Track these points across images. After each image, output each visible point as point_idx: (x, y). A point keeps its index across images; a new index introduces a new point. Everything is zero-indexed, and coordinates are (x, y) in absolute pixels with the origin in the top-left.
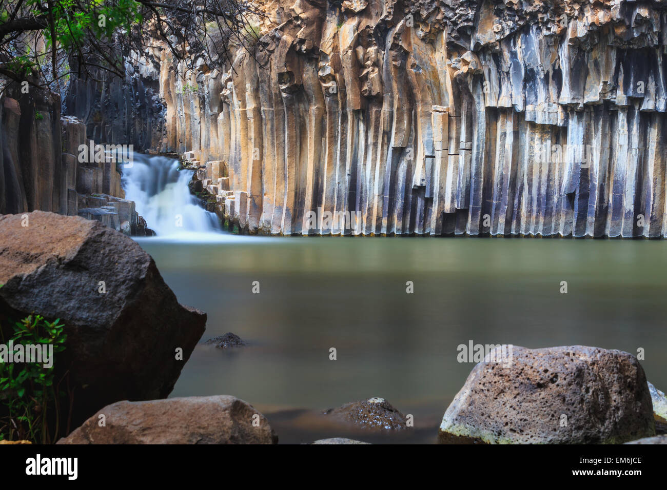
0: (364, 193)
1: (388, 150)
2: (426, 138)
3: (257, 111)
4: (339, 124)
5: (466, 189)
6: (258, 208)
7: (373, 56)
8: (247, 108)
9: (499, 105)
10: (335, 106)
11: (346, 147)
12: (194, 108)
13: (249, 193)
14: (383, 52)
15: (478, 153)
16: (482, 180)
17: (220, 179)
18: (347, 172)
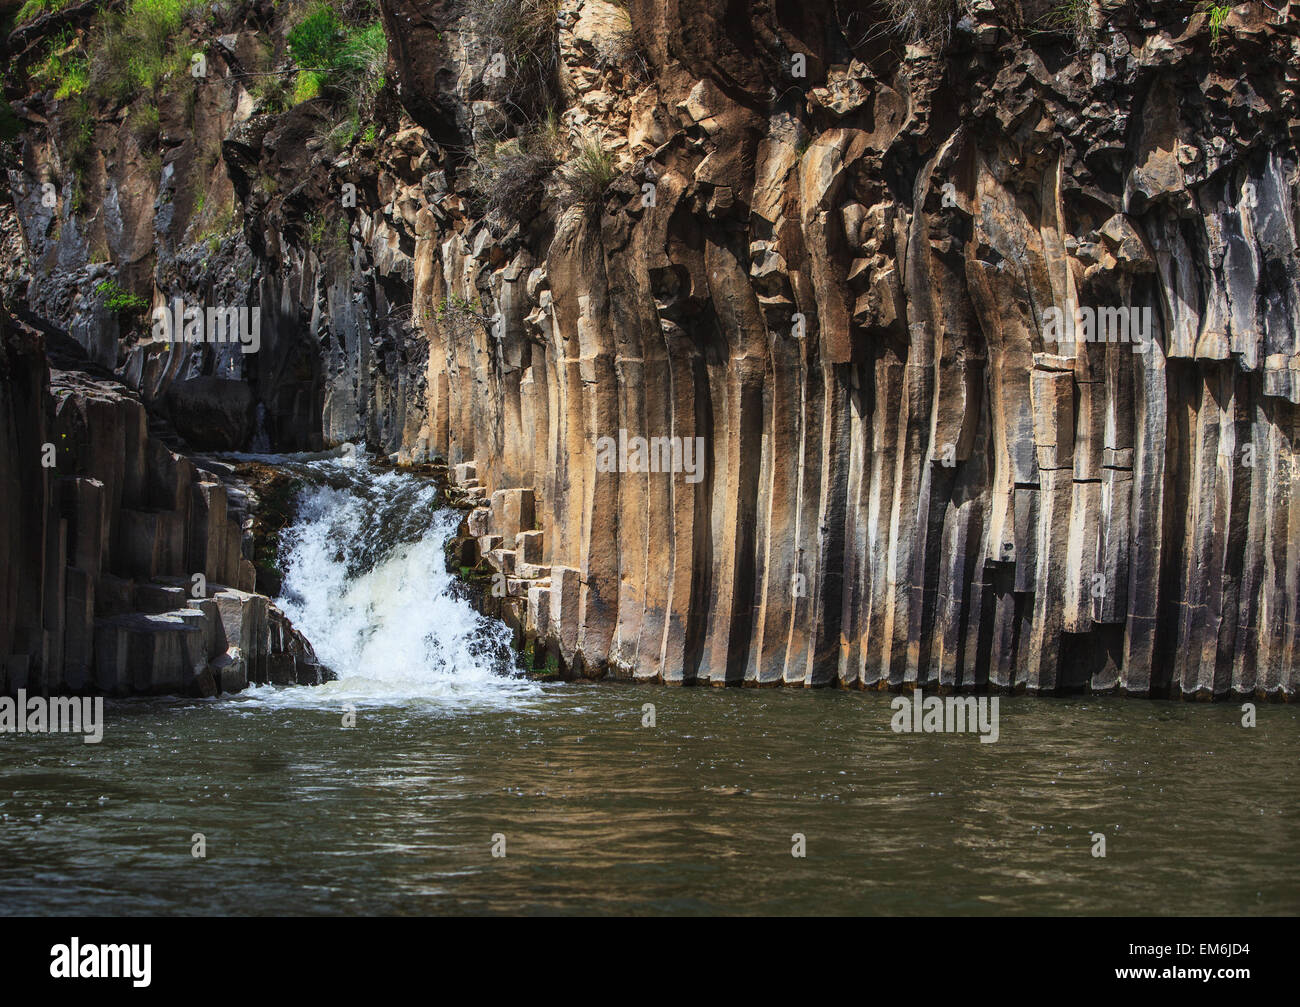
0: (862, 577)
1: (922, 468)
2: (1016, 439)
3: (606, 363)
4: (803, 399)
5: (1119, 572)
6: (605, 611)
7: (881, 226)
8: (582, 357)
9: (1198, 356)
10: (793, 353)
11: (819, 460)
12: (476, 353)
13: (584, 572)
14: (908, 216)
15: (1147, 478)
16: (1159, 548)
17: (520, 536)
18: (822, 523)
